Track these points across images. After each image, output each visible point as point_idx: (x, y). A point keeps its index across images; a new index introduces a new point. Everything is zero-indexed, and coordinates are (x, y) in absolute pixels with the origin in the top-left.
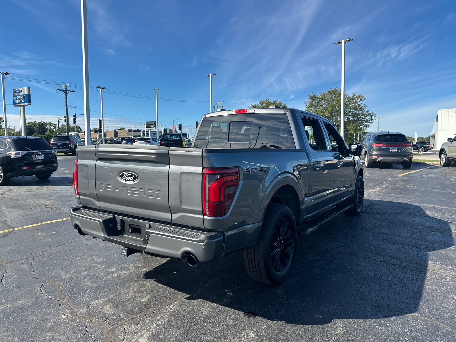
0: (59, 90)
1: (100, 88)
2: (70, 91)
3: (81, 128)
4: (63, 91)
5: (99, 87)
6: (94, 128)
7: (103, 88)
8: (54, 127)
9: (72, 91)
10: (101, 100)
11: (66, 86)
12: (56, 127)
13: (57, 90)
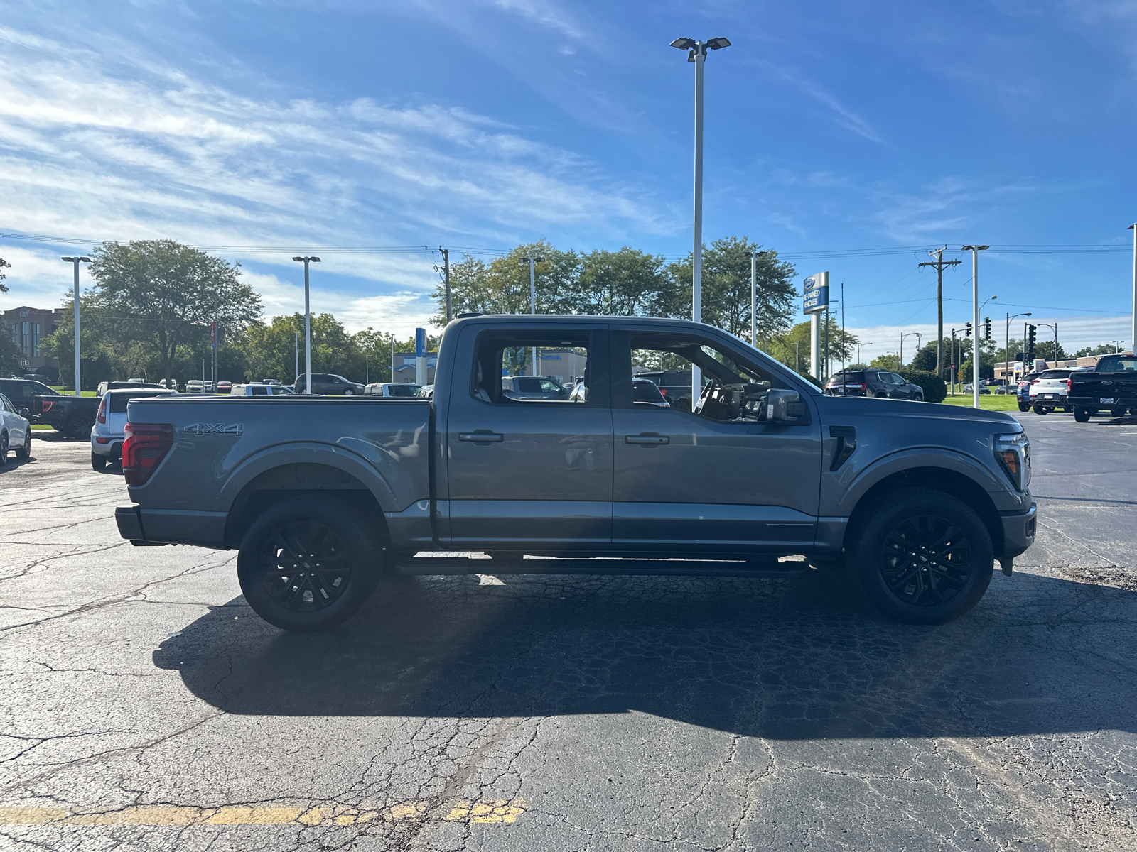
0: (925, 264)
1: (973, 248)
2: (949, 263)
3: (1060, 348)
4: (932, 264)
5: (969, 248)
6: (1100, 346)
7: (980, 248)
8: (988, 350)
9: (956, 263)
10: (974, 279)
11: (939, 252)
12: (994, 349)
13: (920, 265)
